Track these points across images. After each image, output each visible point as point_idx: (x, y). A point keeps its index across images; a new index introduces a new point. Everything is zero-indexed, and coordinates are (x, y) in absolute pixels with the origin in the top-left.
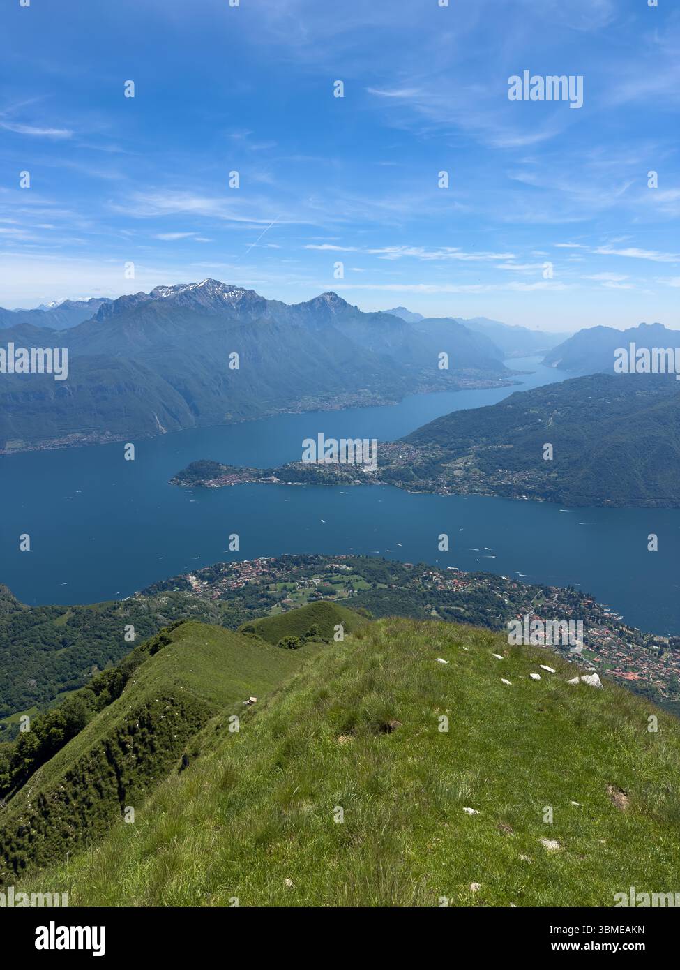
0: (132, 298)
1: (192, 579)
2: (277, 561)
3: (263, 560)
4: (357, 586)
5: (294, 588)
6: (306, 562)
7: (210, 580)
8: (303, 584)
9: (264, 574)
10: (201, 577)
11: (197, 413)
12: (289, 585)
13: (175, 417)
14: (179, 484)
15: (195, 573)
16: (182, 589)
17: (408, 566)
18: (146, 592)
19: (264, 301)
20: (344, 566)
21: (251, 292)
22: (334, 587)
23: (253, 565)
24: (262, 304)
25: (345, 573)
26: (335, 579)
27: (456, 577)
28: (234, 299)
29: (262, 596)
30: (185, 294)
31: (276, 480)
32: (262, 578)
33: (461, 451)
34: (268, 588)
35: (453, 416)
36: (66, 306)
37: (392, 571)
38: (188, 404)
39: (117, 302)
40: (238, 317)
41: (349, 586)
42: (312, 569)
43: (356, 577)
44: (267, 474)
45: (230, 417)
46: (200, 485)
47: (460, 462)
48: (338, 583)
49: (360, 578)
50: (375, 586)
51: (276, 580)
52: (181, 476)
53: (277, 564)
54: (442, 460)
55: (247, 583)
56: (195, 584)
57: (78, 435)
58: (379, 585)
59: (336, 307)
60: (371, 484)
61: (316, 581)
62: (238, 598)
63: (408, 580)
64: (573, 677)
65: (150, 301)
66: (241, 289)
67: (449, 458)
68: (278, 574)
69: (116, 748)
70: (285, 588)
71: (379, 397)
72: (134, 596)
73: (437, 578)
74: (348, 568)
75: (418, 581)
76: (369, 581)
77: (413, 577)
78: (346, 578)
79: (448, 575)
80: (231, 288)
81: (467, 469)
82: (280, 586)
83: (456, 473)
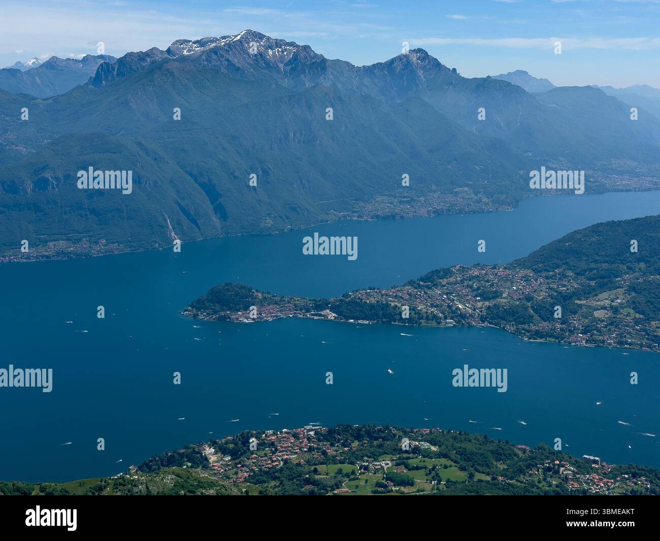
0: (142, 56)
1: (209, 451)
2: (330, 432)
3: (310, 430)
4: (445, 474)
5: (353, 473)
6: (372, 436)
7: (235, 454)
8: (366, 468)
9: (311, 449)
10: (222, 450)
11: (224, 216)
12: (347, 468)
13: (194, 221)
14: (195, 316)
15: (213, 444)
16: (195, 465)
17: (522, 450)
18: (147, 467)
19: (324, 60)
20: (426, 445)
21: (306, 48)
22: (411, 474)
23: (296, 436)
24: (320, 64)
25: (427, 454)
26: (413, 462)
27: (596, 471)
28: (282, 59)
29: (308, 482)
30: (215, 51)
31: (332, 316)
32: (307, 456)
33: (606, 282)
34: (315, 471)
35: (596, 229)
36: (52, 64)
37: (499, 455)
38: (212, 204)
39: (121, 61)
40: (286, 82)
41: (433, 474)
42: (380, 446)
43: (443, 461)
44: (319, 307)
45: (269, 222)
46: (223, 319)
47: (604, 298)
48: (417, 468)
49: (449, 463)
50: (471, 476)
51: (327, 460)
52: (199, 305)
53: (329, 436)
54: (577, 294)
55: (286, 462)
56: (213, 459)
57: (62, 244)
58: (478, 476)
59: (424, 68)
60: (470, 326)
61: (386, 463)
62: (273, 483)
63: (521, 471)
65: (166, 61)
66: (292, 44)
67: (588, 292)
68: (331, 452)
70: (340, 472)
71: (485, 200)
72: (127, 471)
73: (568, 470)
74: (433, 448)
75: (537, 474)
76: (463, 469)
77: (529, 467)
78: (430, 462)
79: (584, 467)
80: (279, 43)
81: (615, 310)
82: (333, 468)
83: (597, 314)
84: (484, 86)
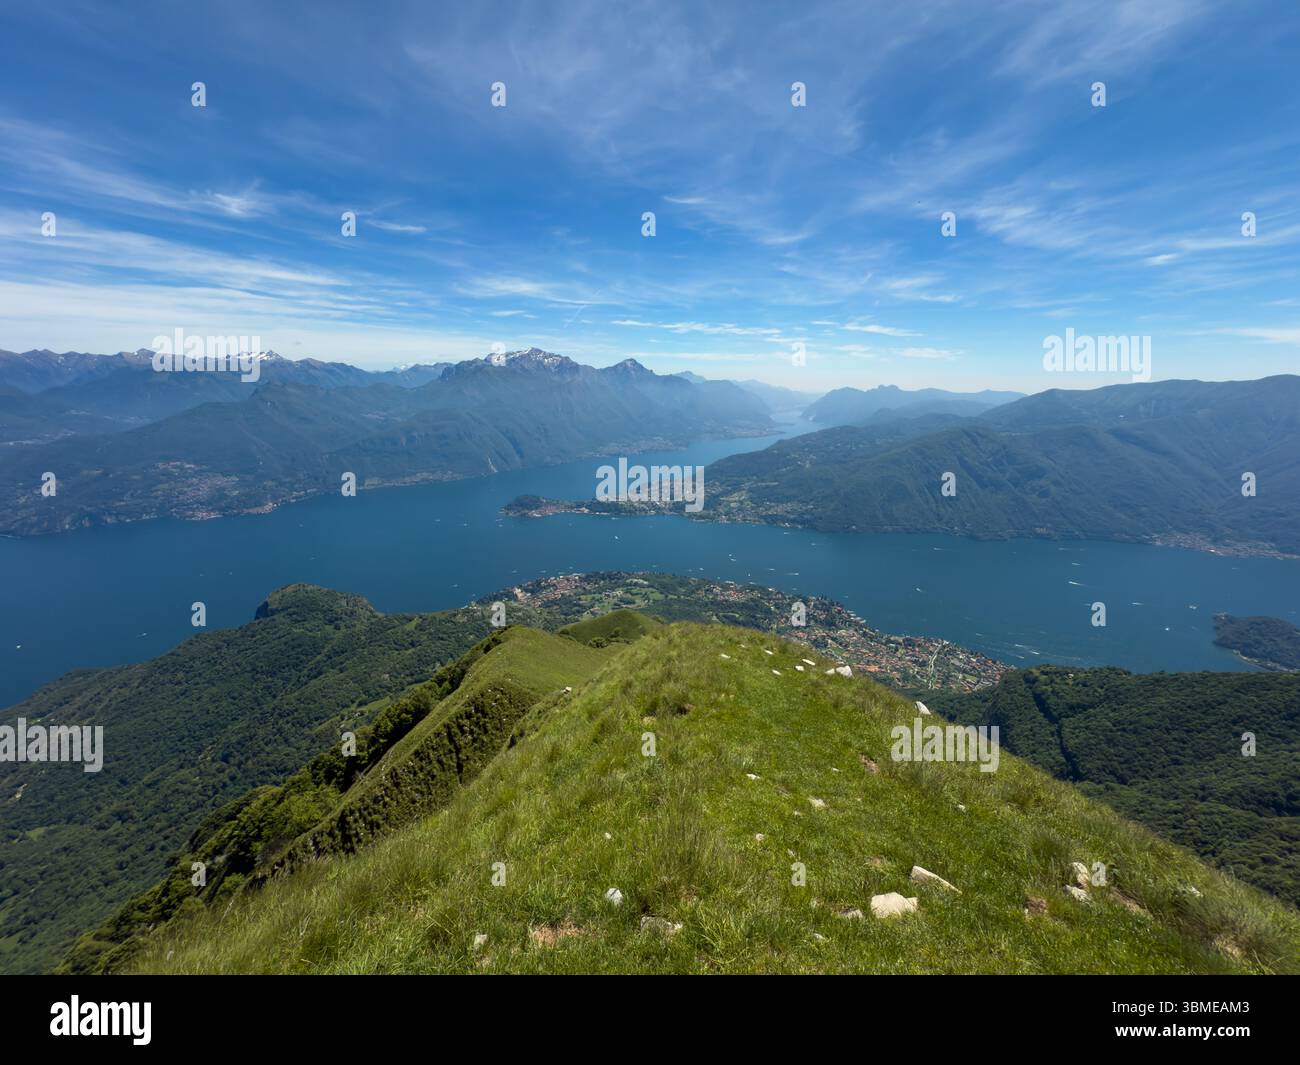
0: (470, 363)
1: (517, 591)
2: (587, 576)
3: (576, 576)
4: (652, 596)
5: (601, 598)
6: (610, 577)
7: (532, 592)
8: (608, 596)
9: (576, 587)
10: (526, 590)
11: (522, 456)
12: (597, 596)
13: (505, 460)
14: (507, 514)
15: (520, 587)
16: (510, 599)
17: (694, 580)
18: (480, 602)
19: (577, 365)
20: (641, 581)
21: (567, 358)
22: (633, 597)
23: (568, 580)
24: (575, 368)
25: (642, 586)
26: (634, 591)
27: (732, 589)
28: (553, 364)
29: (575, 605)
30: (513, 360)
31: (586, 511)
32: (575, 591)
33: (736, 487)
34: (580, 599)
35: (731, 458)
36: (416, 369)
37: (681, 585)
38: (515, 449)
39: (457, 366)
40: (556, 378)
41: (645, 597)
42: (616, 583)
43: (651, 589)
44: (579, 506)
45: (548, 459)
46: (524, 515)
47: (736, 497)
48: (637, 594)
49: (654, 590)
50: (667, 596)
51: (586, 592)
52: (509, 507)
53: (587, 579)
54: (721, 495)
55: (562, 595)
56: (520, 595)
57: (425, 474)
58: (670, 596)
59: (634, 370)
60: (664, 514)
61: (619, 593)
62: (555, 607)
63: (693, 592)
64: (830, 669)
65: (484, 366)
66: (558, 356)
67: (727, 493)
68: (588, 588)
69: (455, 730)
70: (593, 598)
71: (671, 444)
72: (470, 605)
73: (717, 590)
74: (645, 583)
75: (702, 593)
76: (661, 593)
77: (697, 590)
78: (643, 591)
79: (726, 588)
80: (551, 355)
81: (741, 502)
82: (590, 597)
83: (732, 505)
84: (669, 380)
